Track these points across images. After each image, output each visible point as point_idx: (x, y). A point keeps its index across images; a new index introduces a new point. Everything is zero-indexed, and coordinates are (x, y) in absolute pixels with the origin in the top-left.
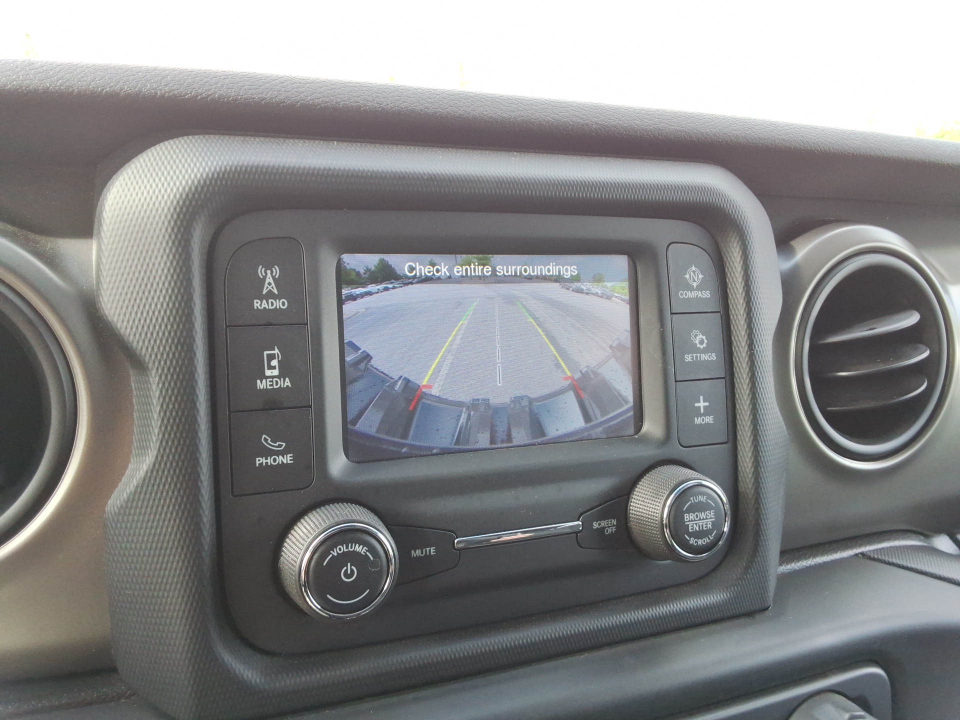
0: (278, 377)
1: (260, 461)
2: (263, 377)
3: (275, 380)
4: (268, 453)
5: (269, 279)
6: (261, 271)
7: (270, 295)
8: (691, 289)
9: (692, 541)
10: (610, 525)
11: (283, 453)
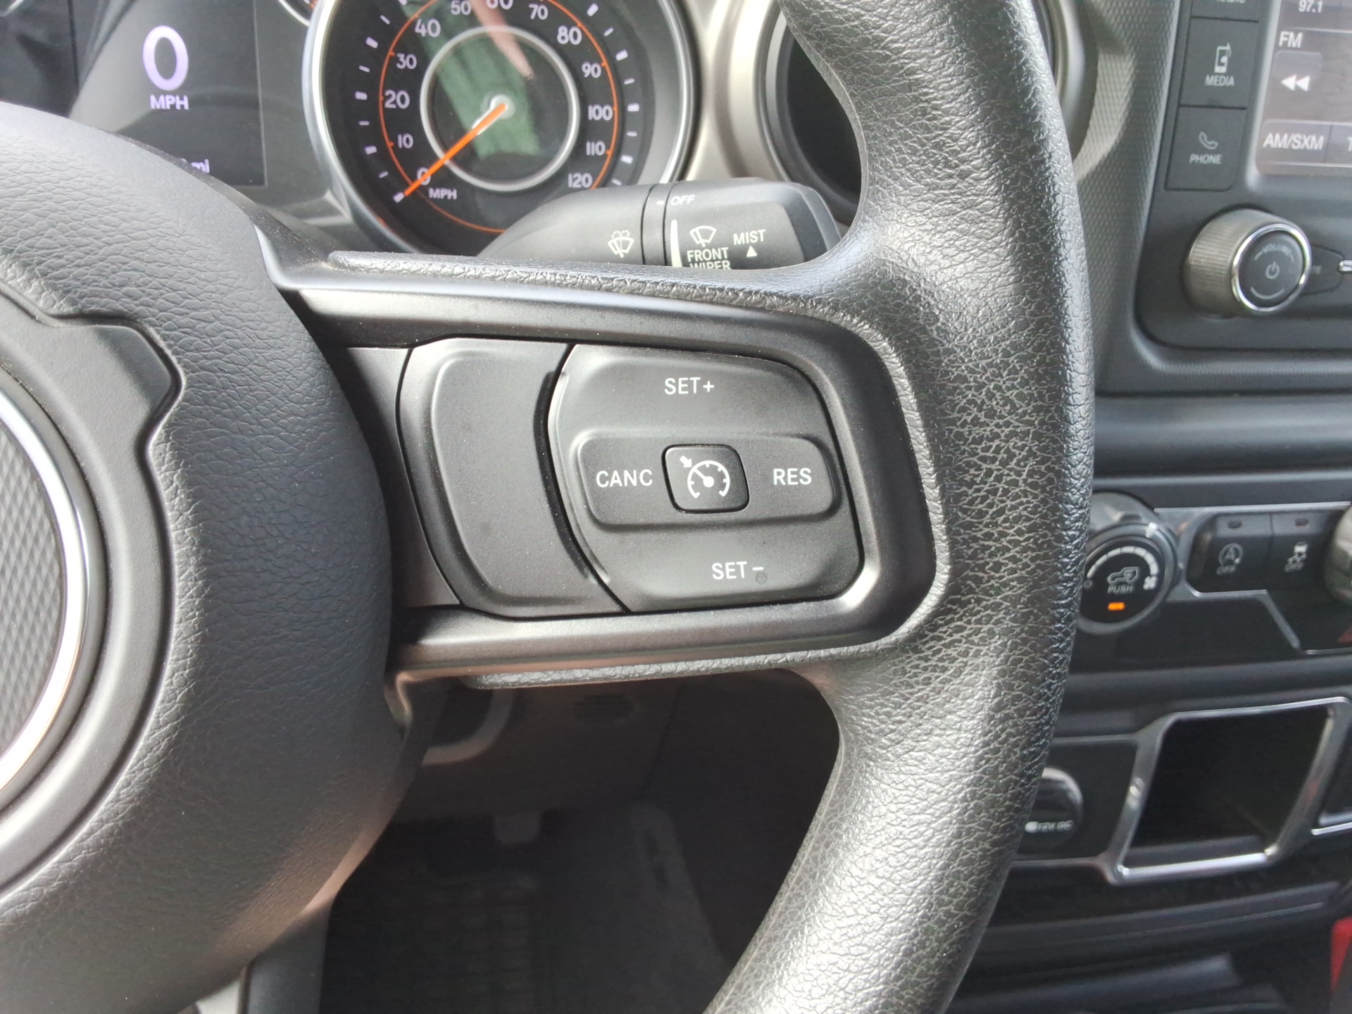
0: (1225, 74)
1: (1194, 158)
2: (1212, 73)
3: (1221, 77)
4: (1202, 150)
11: (1214, 153)
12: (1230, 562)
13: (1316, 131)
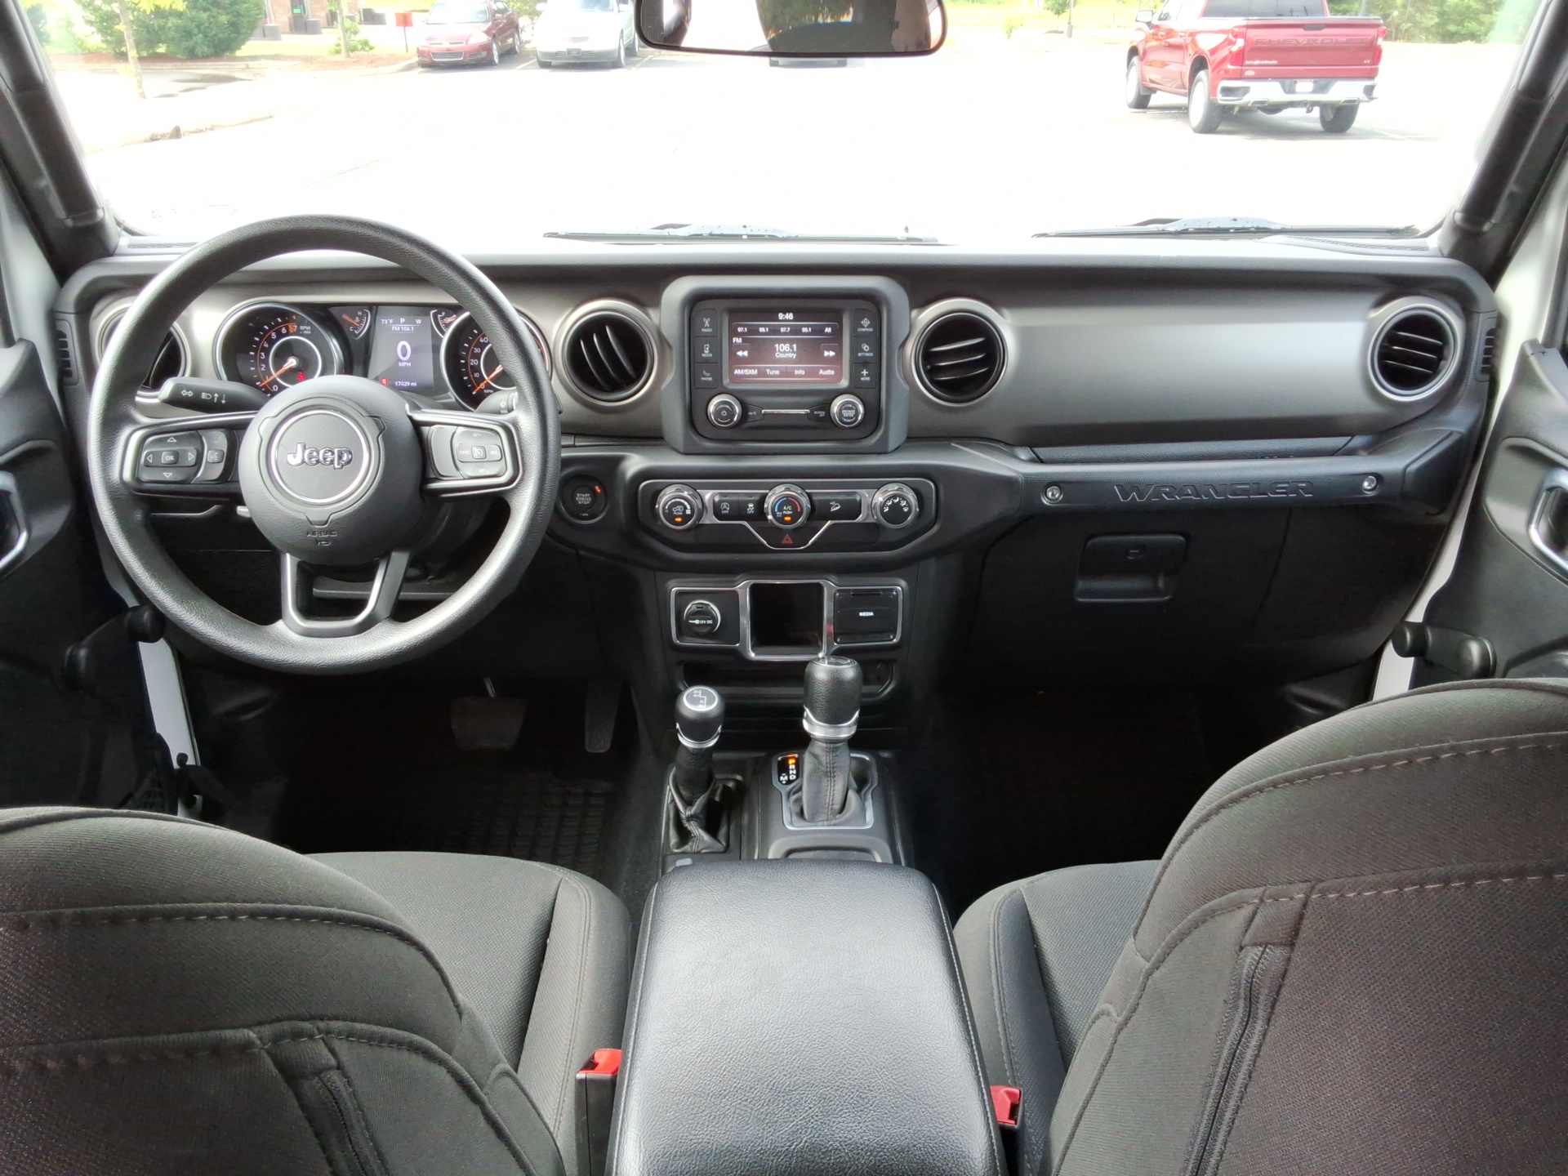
0: (709, 353)
1: (703, 379)
2: (704, 353)
3: (707, 354)
4: (705, 376)
5: (707, 322)
6: (704, 319)
7: (707, 327)
8: (863, 327)
9: (845, 420)
10: (822, 414)
11: (710, 377)
12: (725, 509)
13: (754, 368)
